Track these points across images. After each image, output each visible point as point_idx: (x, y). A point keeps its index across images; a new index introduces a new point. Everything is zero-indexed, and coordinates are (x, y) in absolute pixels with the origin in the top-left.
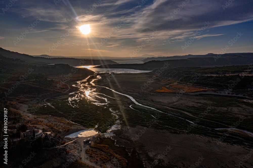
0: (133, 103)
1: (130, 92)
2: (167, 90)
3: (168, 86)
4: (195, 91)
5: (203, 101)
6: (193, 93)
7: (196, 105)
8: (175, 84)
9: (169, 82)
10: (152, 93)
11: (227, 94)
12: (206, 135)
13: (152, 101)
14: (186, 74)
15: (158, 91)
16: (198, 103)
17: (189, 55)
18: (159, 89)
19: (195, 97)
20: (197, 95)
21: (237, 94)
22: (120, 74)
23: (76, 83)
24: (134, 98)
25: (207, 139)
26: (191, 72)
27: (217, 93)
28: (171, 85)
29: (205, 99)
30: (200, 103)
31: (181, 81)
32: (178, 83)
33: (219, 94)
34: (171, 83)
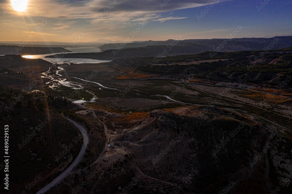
0: (101, 87)
1: (97, 80)
2: (124, 78)
3: (126, 74)
4: (145, 77)
5: (148, 84)
6: (144, 79)
7: (143, 86)
8: (132, 72)
9: (127, 71)
10: (113, 80)
11: (165, 79)
12: (143, 98)
13: (114, 85)
14: (140, 64)
15: (118, 78)
16: (145, 84)
17: (150, 41)
18: (119, 77)
19: (144, 81)
20: (146, 80)
21: (171, 78)
22: (80, 65)
23: (42, 74)
24: (101, 84)
25: (144, 99)
26: (145, 62)
27: (160, 78)
28: (128, 73)
29: (150, 82)
30: (146, 84)
31: (136, 70)
32: (133, 71)
33: (161, 78)
34: (128, 72)
